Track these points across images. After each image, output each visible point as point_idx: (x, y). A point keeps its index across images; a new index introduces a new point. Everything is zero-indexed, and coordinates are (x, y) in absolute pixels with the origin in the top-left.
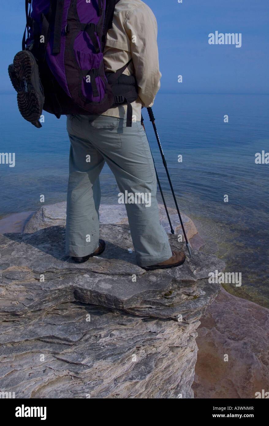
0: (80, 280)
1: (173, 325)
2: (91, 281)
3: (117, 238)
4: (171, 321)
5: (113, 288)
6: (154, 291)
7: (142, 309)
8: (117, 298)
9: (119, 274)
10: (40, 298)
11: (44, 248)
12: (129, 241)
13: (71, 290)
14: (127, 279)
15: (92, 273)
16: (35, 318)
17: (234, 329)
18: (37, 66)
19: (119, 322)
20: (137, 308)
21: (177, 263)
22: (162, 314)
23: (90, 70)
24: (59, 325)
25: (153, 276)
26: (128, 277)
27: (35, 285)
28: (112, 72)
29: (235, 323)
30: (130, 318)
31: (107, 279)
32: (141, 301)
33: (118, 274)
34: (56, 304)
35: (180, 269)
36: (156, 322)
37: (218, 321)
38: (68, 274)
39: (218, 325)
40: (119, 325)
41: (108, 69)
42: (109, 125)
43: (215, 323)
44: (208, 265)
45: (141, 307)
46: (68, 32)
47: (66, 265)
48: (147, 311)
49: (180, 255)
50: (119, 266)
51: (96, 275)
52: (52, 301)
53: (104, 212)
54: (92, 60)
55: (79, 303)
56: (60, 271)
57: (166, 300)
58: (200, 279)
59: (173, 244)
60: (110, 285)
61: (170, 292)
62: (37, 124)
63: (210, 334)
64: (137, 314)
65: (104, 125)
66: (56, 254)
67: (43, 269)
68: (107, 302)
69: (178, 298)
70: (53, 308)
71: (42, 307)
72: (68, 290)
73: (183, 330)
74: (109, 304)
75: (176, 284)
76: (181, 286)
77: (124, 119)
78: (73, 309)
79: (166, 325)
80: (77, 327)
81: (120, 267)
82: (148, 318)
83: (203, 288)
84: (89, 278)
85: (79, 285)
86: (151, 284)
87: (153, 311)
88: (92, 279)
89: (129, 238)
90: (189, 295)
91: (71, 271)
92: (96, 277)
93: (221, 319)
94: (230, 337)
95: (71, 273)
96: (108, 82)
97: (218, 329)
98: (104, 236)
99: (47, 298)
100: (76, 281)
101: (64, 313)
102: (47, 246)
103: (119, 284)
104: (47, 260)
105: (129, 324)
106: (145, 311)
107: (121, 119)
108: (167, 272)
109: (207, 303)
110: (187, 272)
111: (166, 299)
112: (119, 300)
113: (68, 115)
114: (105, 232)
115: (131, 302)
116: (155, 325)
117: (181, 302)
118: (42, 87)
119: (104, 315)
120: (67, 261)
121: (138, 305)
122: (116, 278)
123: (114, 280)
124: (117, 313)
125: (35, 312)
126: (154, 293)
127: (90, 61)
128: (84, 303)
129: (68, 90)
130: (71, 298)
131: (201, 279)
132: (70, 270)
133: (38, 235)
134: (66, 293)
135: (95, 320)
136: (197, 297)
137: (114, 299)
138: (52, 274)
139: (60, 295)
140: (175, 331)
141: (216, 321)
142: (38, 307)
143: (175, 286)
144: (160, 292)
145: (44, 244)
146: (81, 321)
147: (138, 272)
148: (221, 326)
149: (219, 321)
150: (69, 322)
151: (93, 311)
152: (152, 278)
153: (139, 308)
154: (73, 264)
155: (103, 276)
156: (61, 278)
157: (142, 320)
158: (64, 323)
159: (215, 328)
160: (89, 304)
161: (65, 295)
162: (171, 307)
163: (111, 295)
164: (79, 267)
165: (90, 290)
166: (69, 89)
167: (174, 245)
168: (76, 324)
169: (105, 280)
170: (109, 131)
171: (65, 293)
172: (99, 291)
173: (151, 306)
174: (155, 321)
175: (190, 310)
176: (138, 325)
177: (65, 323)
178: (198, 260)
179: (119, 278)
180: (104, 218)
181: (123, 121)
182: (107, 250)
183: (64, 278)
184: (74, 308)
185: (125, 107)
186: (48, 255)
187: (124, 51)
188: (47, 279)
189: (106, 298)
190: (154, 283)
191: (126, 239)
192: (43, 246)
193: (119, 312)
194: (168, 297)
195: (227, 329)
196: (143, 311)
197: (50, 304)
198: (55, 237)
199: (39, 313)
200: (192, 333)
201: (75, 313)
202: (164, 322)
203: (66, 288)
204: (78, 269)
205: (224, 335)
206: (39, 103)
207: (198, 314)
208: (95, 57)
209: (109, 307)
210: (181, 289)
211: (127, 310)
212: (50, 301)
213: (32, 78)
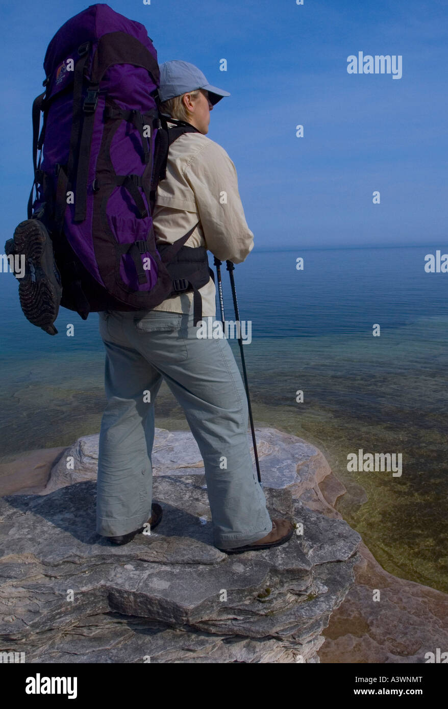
0: (119, 575)
1: (275, 648)
2: (135, 577)
3: (182, 498)
4: (272, 640)
5: (171, 587)
6: (239, 589)
7: (221, 623)
8: (177, 606)
9: (183, 563)
10: (50, 610)
11: (62, 520)
12: (204, 503)
13: (102, 592)
14: (195, 572)
15: (139, 561)
16: (43, 643)
17: (401, 636)
18: (50, 242)
19: (183, 646)
20: (212, 620)
21: (279, 540)
22: (254, 631)
23: (133, 244)
24: (83, 655)
25: (239, 564)
26: (197, 567)
27: (44, 587)
28: (168, 244)
29: (400, 624)
30: (202, 637)
31: (163, 571)
32: (219, 608)
33: (180, 562)
34: (78, 618)
35: (284, 549)
36: (247, 643)
37: (372, 622)
38: (100, 565)
39: (373, 629)
40: (183, 651)
41: (161, 239)
42: (166, 325)
43: (367, 627)
44: (332, 539)
45: (219, 619)
46: (97, 189)
47: (96, 550)
48: (229, 625)
49: (283, 526)
50: (182, 549)
51: (146, 565)
52: (71, 613)
53: (180, 445)
54: (135, 228)
55: (118, 615)
56: (86, 560)
57: (260, 606)
58: (318, 564)
59: (274, 506)
60: (166, 583)
61: (268, 591)
62: (51, 329)
63: (360, 646)
64: (213, 632)
65: (157, 325)
66: (81, 530)
67: (58, 559)
68: (162, 613)
69: (280, 600)
70: (73, 626)
71: (54, 625)
72: (99, 594)
73: (294, 654)
74: (165, 615)
75: (278, 577)
76: (285, 579)
77: (190, 314)
78: (107, 625)
79: (264, 649)
80: (113, 658)
81: (184, 550)
82: (232, 638)
83: (324, 580)
84: (133, 570)
85: (117, 584)
86: (235, 578)
87: (239, 626)
88: (138, 572)
89: (203, 498)
90: (299, 595)
91: (104, 559)
92: (144, 569)
93: (377, 619)
94: (394, 650)
95: (104, 563)
96: (162, 259)
97: (373, 636)
98: (161, 496)
99: (63, 609)
100: (112, 576)
101: (91, 633)
102: (68, 517)
103: (182, 581)
104: (66, 541)
105: (199, 648)
106: (226, 625)
107: (185, 316)
108: (262, 556)
109: (330, 608)
110: (295, 555)
111: (261, 604)
112: (181, 610)
113: (100, 312)
114: (164, 489)
115: (201, 610)
116: (244, 649)
117: (286, 608)
118: (58, 273)
119: (159, 634)
120: (99, 543)
121: (214, 616)
122: (177, 570)
123: (175, 573)
124: (181, 631)
125: (42, 633)
126: (239, 595)
127: (133, 230)
128: (125, 615)
129: (99, 275)
130: (103, 606)
131: (322, 565)
132: (102, 558)
133: (54, 498)
134: (95, 598)
135: (143, 643)
136: (313, 597)
137: (174, 607)
138: (73, 566)
139: (84, 603)
140: (278, 657)
141: (368, 622)
142: (47, 626)
143: (276, 579)
144: (251, 592)
145: (63, 513)
146: (120, 646)
147: (213, 558)
148: (378, 631)
149: (375, 622)
150: (100, 648)
151: (140, 628)
152: (237, 568)
153: (216, 620)
154: (108, 547)
155: (156, 567)
156: (87, 572)
157: (223, 640)
158: (90, 650)
159: (367, 635)
160: (132, 616)
161: (93, 602)
162: (270, 617)
163: (168, 599)
164: (117, 553)
165: (134, 593)
166: (100, 273)
167: (275, 508)
168: (112, 653)
169: (159, 574)
170: (166, 335)
171: (93, 599)
172: (148, 594)
173: (235, 617)
174: (244, 642)
175: (302, 620)
176: (215, 650)
177: (93, 651)
178: (317, 531)
179: (182, 569)
180: (180, 455)
181: (188, 318)
182: (165, 521)
183: (92, 573)
184: (109, 623)
185: (191, 296)
186: (68, 534)
187: (187, 212)
188: (65, 574)
189: (161, 605)
190: (241, 576)
191: (197, 500)
192: (61, 517)
193: (183, 628)
194: (263, 600)
195: (388, 636)
196: (223, 626)
197: (68, 619)
198: (82, 500)
199: (49, 635)
200: (310, 658)
201: (110, 632)
202: (259, 643)
203: (94, 589)
204: (115, 555)
205: (384, 647)
206: (54, 297)
207: (316, 627)
208: (139, 224)
209: (164, 621)
210: (286, 585)
211: (197, 625)
212: (68, 613)
213: (43, 260)
